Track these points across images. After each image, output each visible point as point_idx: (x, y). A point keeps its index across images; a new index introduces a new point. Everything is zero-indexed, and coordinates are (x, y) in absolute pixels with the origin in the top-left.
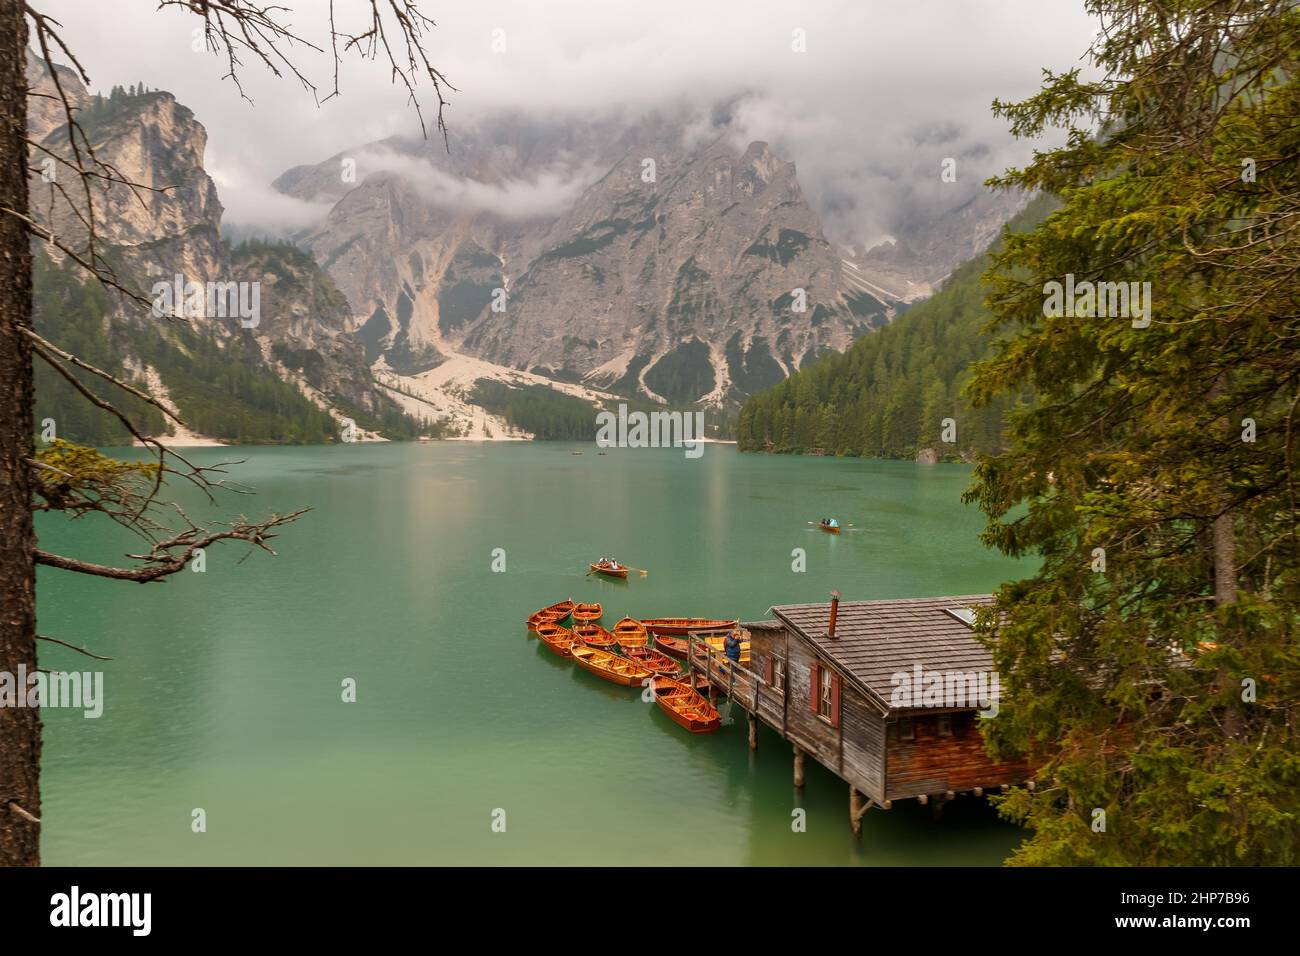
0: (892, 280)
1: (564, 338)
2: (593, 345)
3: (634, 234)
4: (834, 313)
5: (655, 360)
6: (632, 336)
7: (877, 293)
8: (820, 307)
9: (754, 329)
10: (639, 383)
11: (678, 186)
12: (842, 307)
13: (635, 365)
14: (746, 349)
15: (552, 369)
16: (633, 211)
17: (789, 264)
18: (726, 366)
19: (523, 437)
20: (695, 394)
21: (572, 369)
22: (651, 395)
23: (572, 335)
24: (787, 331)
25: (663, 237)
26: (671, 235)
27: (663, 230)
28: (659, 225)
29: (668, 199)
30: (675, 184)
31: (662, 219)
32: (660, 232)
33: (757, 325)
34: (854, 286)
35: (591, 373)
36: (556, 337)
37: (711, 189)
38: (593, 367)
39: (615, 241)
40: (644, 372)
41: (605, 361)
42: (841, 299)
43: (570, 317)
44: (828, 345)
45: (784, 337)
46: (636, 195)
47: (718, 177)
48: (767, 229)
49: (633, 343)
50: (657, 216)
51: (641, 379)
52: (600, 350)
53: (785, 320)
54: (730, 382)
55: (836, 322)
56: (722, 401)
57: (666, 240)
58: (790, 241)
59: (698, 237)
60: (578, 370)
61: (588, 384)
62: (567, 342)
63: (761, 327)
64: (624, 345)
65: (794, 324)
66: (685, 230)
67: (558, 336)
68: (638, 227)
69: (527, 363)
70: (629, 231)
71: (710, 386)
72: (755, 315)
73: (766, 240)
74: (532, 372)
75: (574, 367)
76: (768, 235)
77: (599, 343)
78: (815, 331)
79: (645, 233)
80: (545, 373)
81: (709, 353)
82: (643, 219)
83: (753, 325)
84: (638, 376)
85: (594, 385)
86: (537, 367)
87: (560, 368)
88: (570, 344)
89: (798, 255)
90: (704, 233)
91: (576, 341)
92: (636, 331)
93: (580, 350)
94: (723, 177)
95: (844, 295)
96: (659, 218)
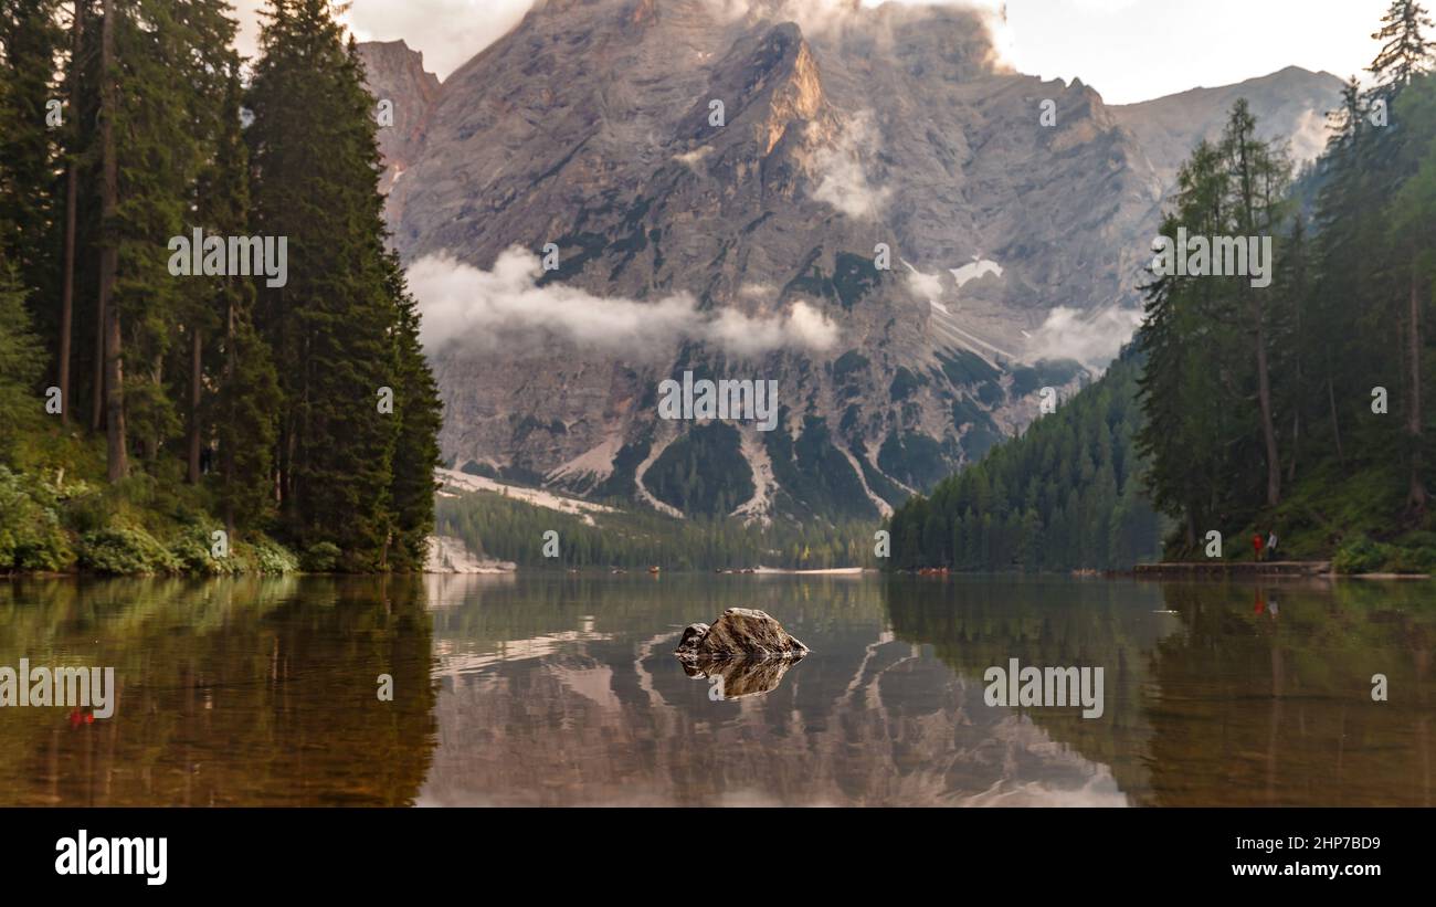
0: (999, 329)
1: (512, 418)
2: (557, 428)
3: (614, 257)
4: (923, 380)
5: (656, 452)
6: (618, 415)
7: (984, 351)
8: (902, 372)
9: (805, 404)
10: (636, 486)
11: (679, 185)
12: (936, 373)
13: (626, 460)
14: (796, 435)
15: (496, 466)
16: (610, 222)
17: (854, 306)
18: (767, 461)
19: (498, 568)
20: (727, 502)
21: (527, 467)
22: (658, 505)
23: (524, 415)
24: (854, 408)
25: (658, 263)
26: (671, 261)
27: (658, 251)
28: (650, 245)
29: (663, 205)
30: (675, 182)
31: (656, 235)
32: (654, 256)
33: (809, 398)
34: (948, 339)
35: (556, 471)
36: (499, 417)
37: (730, 190)
38: (559, 463)
39: (587, 267)
40: (642, 469)
41: (578, 453)
42: (933, 360)
43: (519, 387)
44: (918, 428)
45: (850, 417)
46: (612, 198)
47: (741, 171)
48: (817, 253)
49: (619, 427)
50: (648, 230)
51: (638, 480)
52: (569, 436)
53: (853, 392)
54: (776, 486)
55: (928, 394)
56: (769, 513)
57: (665, 267)
58: (853, 272)
59: (714, 263)
60: (535, 468)
61: (555, 488)
62: (517, 423)
63: (817, 401)
64: (605, 428)
65: (866, 397)
66: (692, 252)
67: (502, 414)
68: (618, 247)
69: (455, 456)
70: (606, 253)
71: (747, 493)
72: (806, 383)
73: (817, 269)
74: (465, 470)
75: (530, 462)
76: (817, 262)
77: (567, 425)
78: (897, 407)
79: (630, 256)
80: (486, 472)
81: (740, 441)
82: (625, 235)
83: (803, 398)
84: (634, 477)
85: (564, 489)
86: (471, 463)
87: (507, 464)
88: (522, 427)
89: (867, 293)
90: (722, 257)
91: (531, 424)
92: (623, 407)
93: (535, 436)
94: (749, 172)
95: (936, 354)
96: (652, 233)
